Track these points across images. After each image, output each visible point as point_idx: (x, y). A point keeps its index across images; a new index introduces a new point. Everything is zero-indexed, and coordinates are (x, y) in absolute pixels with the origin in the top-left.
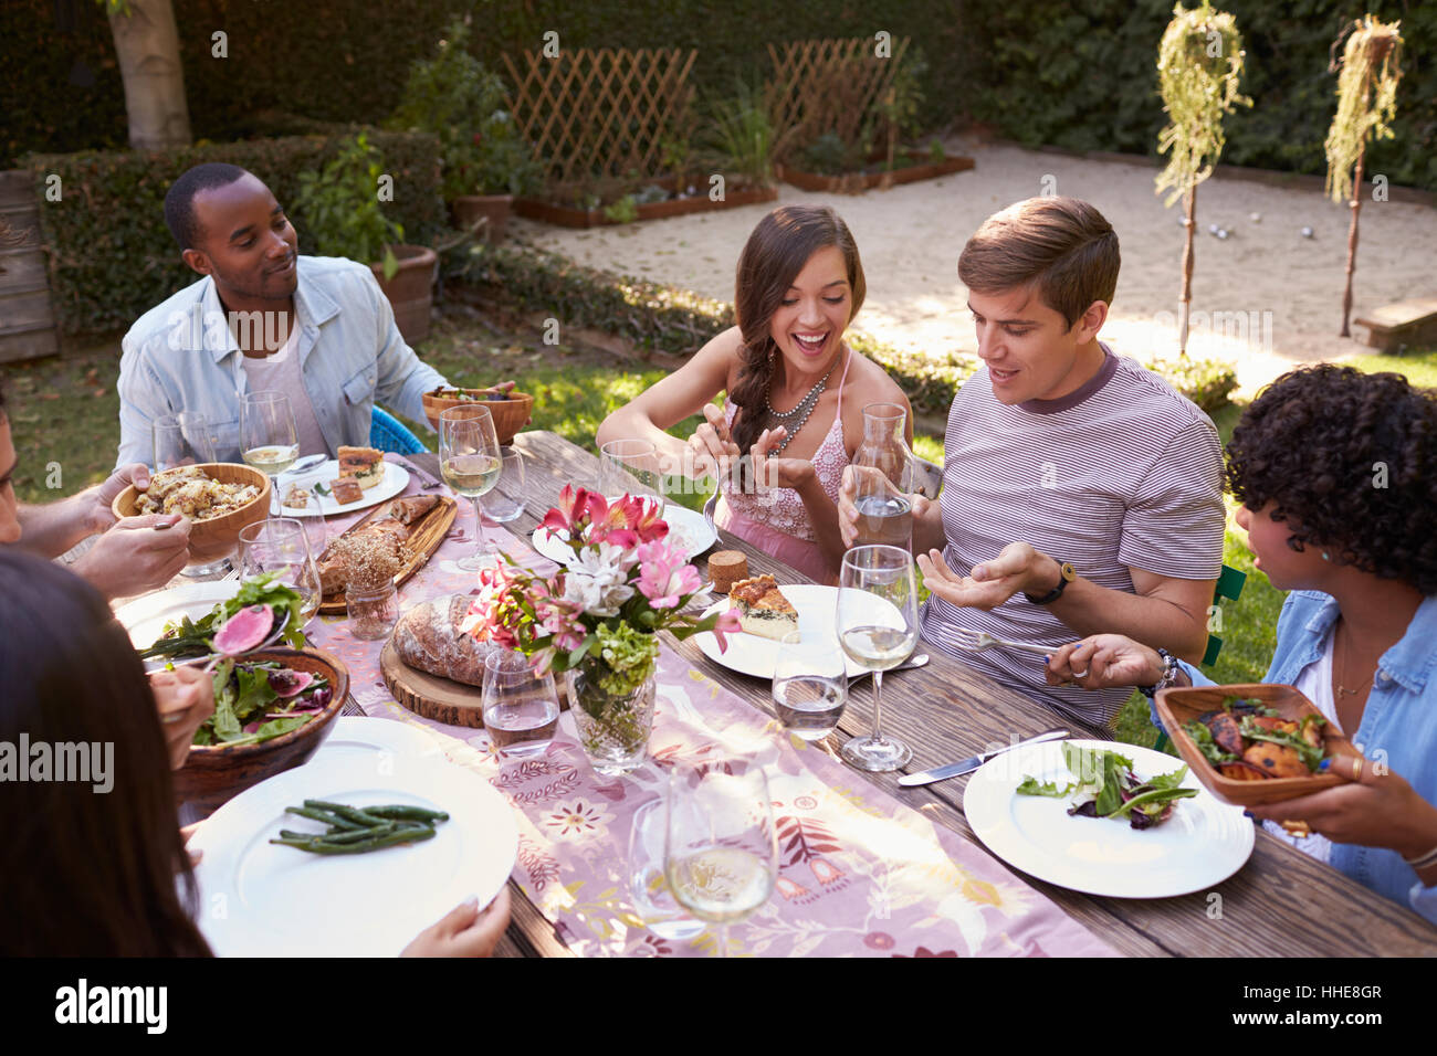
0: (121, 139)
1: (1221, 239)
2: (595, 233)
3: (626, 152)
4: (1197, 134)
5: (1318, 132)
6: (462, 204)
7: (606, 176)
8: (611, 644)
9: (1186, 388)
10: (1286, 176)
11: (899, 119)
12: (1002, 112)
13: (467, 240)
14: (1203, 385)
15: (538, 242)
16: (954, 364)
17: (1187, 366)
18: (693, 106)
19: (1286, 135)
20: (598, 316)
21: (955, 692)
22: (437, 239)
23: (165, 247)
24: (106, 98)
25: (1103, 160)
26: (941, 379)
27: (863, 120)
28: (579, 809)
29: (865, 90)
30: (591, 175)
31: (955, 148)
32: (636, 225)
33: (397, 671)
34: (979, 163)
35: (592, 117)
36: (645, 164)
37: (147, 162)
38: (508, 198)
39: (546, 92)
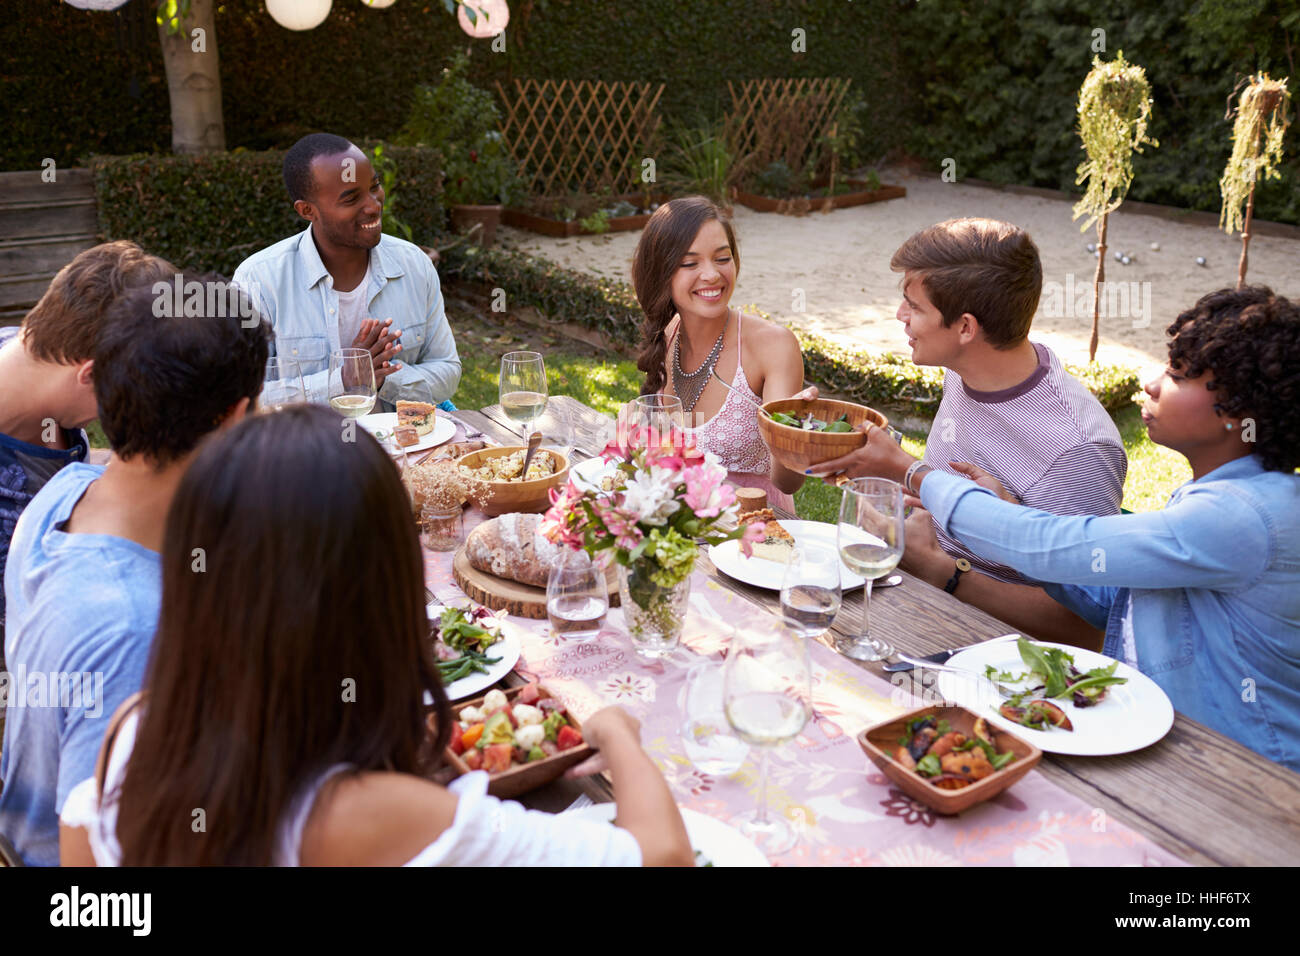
0: (165, 145)
1: (1124, 264)
2: (572, 241)
3: (599, 171)
4: (1110, 169)
5: (1212, 174)
6: (458, 212)
7: (581, 192)
8: (663, 546)
9: (1096, 389)
10: (1182, 211)
11: (841, 150)
12: (931, 148)
13: (464, 242)
14: (1110, 386)
15: (522, 247)
16: (892, 362)
17: (1097, 370)
18: (661, 132)
19: (1183, 176)
20: (579, 312)
21: (925, 605)
22: (438, 240)
23: (203, 239)
24: (151, 109)
25: (1019, 193)
26: (883, 374)
27: (809, 150)
28: (629, 680)
29: (811, 124)
30: (569, 191)
31: (889, 177)
32: (608, 235)
33: (469, 574)
34: (909, 192)
35: (571, 139)
36: (616, 181)
37: (191, 164)
38: (498, 207)
39: (532, 117)
